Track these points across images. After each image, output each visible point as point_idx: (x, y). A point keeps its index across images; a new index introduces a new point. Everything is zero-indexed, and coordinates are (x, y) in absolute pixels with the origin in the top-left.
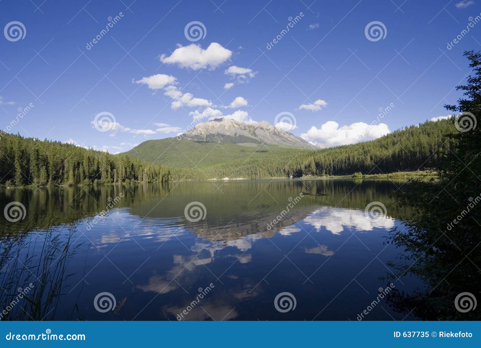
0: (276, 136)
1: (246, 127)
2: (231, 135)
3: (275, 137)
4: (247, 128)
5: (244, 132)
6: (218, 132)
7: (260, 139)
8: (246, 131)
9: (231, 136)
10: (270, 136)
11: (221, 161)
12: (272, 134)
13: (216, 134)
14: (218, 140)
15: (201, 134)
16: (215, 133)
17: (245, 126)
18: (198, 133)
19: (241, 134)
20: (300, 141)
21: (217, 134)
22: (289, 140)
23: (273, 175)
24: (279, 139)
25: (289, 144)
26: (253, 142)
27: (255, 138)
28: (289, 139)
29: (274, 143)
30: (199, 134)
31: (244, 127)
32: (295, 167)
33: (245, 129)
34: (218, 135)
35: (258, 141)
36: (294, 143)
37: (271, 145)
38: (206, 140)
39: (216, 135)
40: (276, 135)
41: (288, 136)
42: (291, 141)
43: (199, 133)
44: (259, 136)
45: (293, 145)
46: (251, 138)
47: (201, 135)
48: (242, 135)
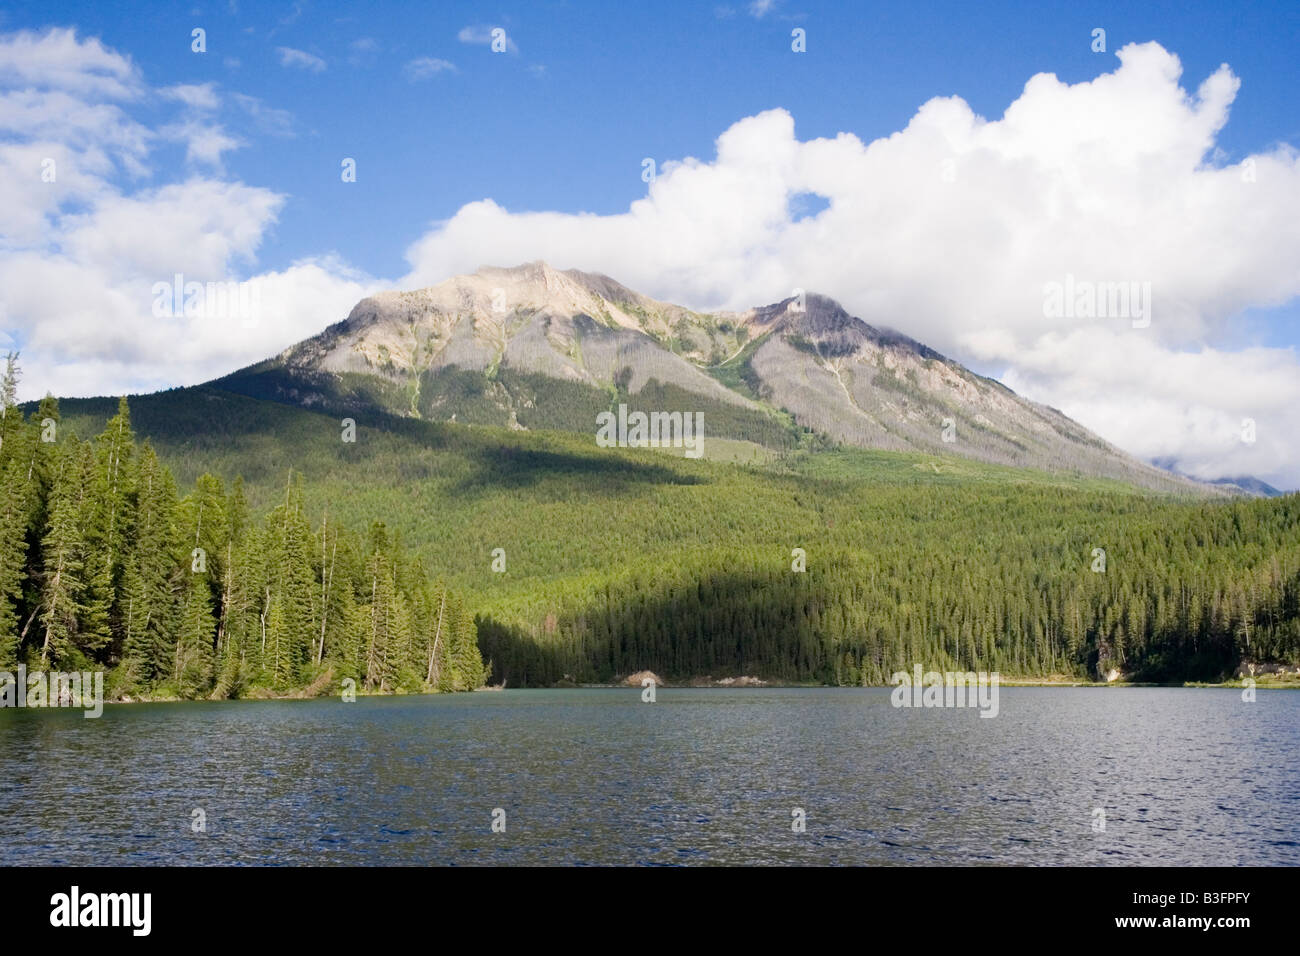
0: (898, 395)
1: (693, 329)
2: (595, 384)
3: (889, 405)
4: (697, 334)
5: (680, 359)
6: (505, 362)
7: (784, 410)
8: (692, 360)
9: (588, 388)
10: (853, 396)
11: (566, 560)
12: (867, 383)
13: (491, 372)
14: (507, 415)
15: (389, 367)
16: (488, 367)
17: (681, 326)
18: (369, 363)
19: (662, 381)
20: (1054, 433)
21: (500, 371)
22: (982, 428)
23: (976, 662)
24: (912, 415)
25: (981, 454)
26: (745, 436)
27: (752, 405)
28: (980, 419)
29: (882, 445)
30: (375, 371)
31: (675, 328)
32: (1138, 614)
33: (686, 345)
34: (506, 375)
35: (774, 425)
36: (1017, 444)
37: (868, 458)
38: (420, 409)
39: (495, 380)
40: (898, 387)
41: (975, 395)
42: (999, 435)
43: (374, 360)
44: (778, 396)
45: (1007, 461)
46: (729, 407)
47: (386, 376)
48: (667, 386)
